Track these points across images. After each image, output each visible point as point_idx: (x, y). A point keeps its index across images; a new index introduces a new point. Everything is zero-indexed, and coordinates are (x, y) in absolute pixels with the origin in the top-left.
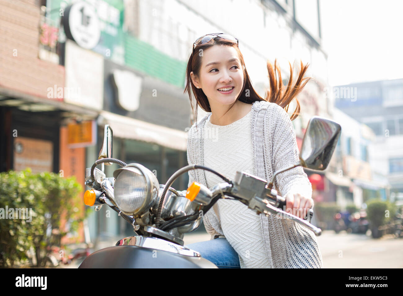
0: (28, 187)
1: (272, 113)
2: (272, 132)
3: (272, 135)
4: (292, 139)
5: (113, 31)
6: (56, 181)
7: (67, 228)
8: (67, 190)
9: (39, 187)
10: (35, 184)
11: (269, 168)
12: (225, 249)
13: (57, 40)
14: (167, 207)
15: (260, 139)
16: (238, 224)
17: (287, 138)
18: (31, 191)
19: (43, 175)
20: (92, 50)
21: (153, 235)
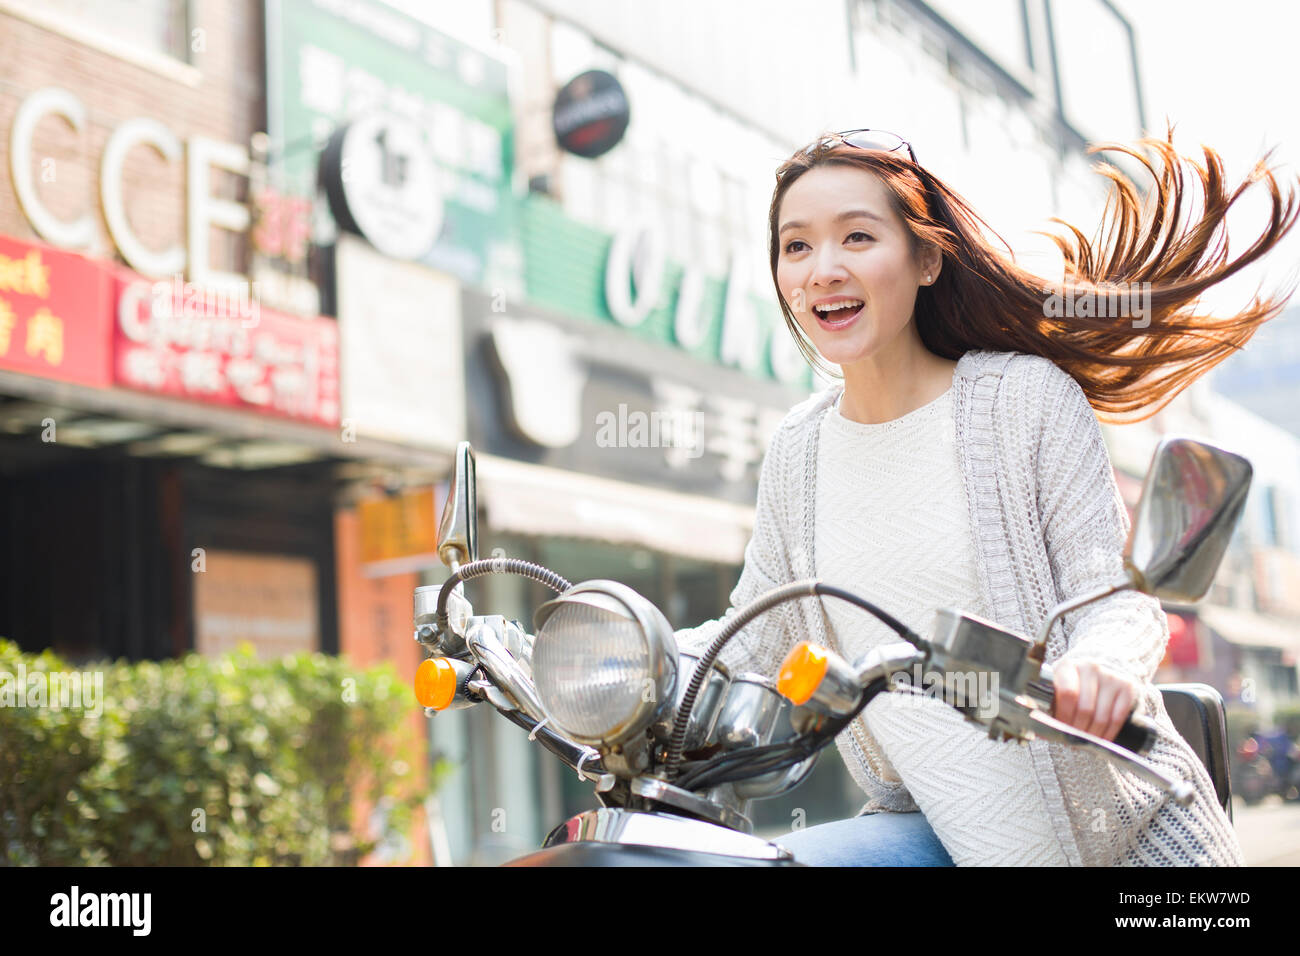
0: (247, 705)
1: (1025, 382)
2: (1030, 444)
3: (1032, 453)
4: (1098, 470)
5: (482, 198)
6: (333, 680)
7: (375, 828)
8: (367, 706)
9: (280, 702)
10: (267, 693)
11: (1028, 555)
12: (907, 839)
13: (308, 239)
14: (699, 714)
15: (987, 467)
16: (932, 740)
17: (1083, 465)
18: (259, 716)
19: (291, 662)
20: (420, 262)
21: (658, 807)
